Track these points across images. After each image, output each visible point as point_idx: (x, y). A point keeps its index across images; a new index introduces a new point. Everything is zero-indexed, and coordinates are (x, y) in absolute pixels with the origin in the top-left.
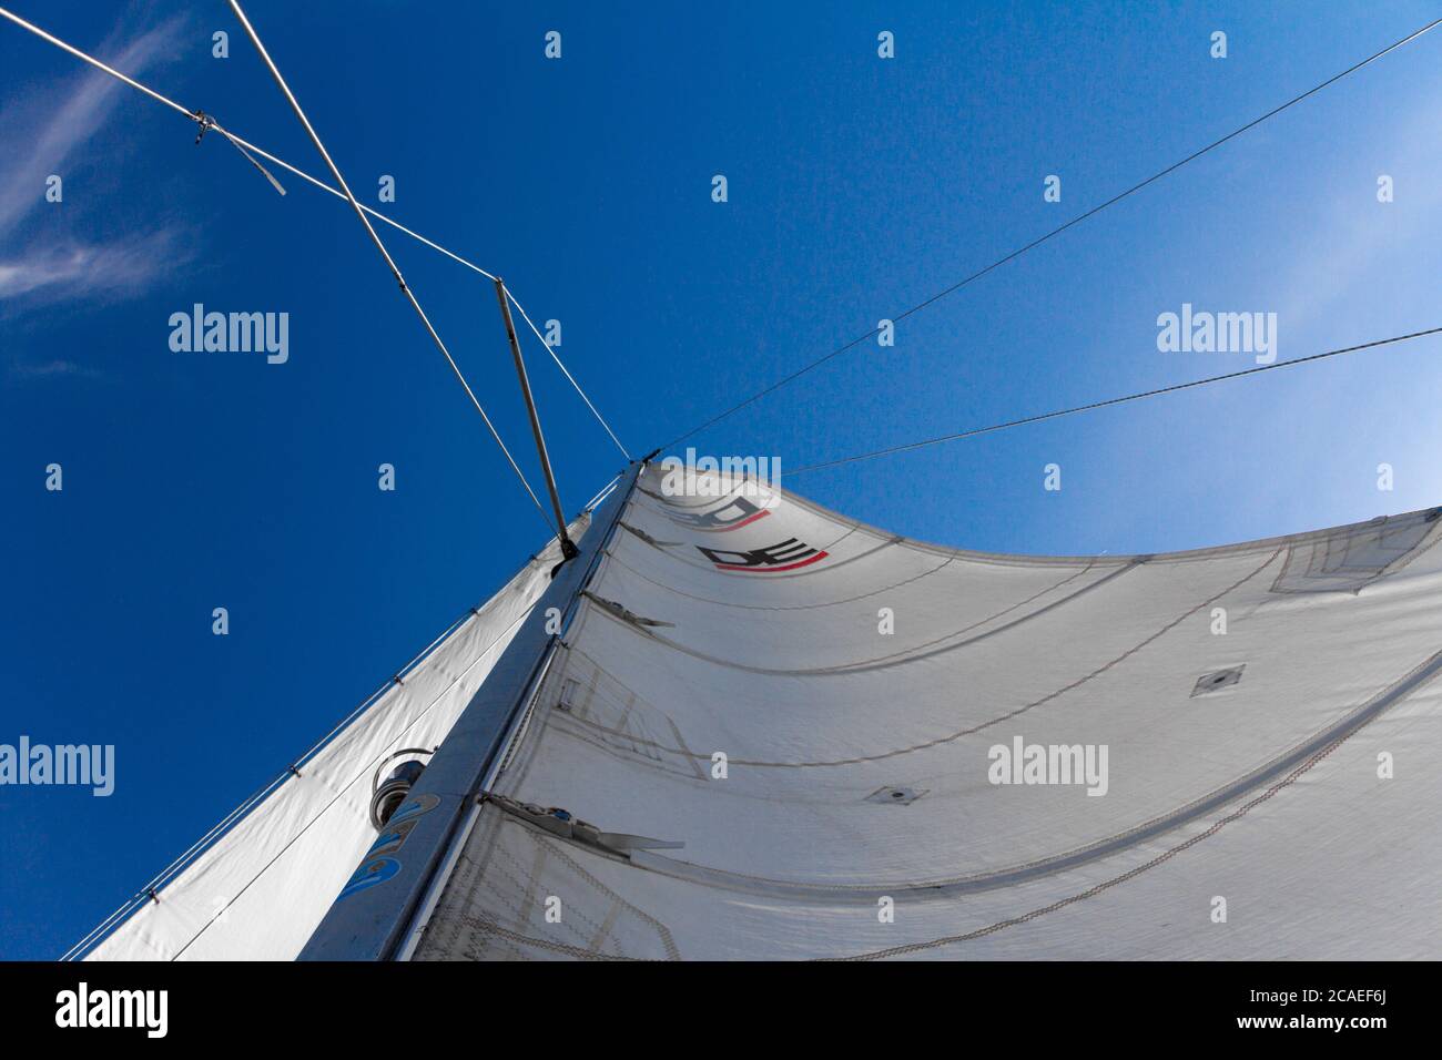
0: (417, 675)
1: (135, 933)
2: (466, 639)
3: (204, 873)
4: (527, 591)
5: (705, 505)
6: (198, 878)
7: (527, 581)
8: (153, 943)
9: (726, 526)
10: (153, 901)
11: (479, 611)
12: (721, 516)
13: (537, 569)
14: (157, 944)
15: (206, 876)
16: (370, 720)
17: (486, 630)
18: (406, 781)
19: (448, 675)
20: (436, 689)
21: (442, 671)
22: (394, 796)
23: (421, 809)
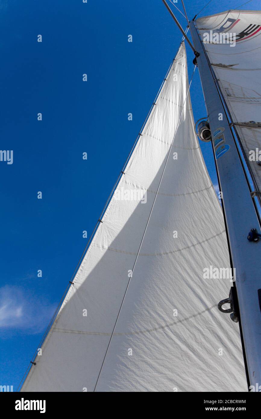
0: (158, 101)
1: (123, 182)
2: (166, 88)
3: (131, 164)
4: (176, 70)
5: (218, 25)
6: (130, 166)
7: (175, 67)
8: (127, 182)
9: (228, 29)
11: (166, 79)
12: (225, 26)
14: (128, 183)
15: (132, 165)
16: (152, 116)
17: (170, 84)
18: (205, 126)
19: (165, 99)
20: (164, 104)
21: (163, 98)
22: (204, 131)
23: (221, 131)
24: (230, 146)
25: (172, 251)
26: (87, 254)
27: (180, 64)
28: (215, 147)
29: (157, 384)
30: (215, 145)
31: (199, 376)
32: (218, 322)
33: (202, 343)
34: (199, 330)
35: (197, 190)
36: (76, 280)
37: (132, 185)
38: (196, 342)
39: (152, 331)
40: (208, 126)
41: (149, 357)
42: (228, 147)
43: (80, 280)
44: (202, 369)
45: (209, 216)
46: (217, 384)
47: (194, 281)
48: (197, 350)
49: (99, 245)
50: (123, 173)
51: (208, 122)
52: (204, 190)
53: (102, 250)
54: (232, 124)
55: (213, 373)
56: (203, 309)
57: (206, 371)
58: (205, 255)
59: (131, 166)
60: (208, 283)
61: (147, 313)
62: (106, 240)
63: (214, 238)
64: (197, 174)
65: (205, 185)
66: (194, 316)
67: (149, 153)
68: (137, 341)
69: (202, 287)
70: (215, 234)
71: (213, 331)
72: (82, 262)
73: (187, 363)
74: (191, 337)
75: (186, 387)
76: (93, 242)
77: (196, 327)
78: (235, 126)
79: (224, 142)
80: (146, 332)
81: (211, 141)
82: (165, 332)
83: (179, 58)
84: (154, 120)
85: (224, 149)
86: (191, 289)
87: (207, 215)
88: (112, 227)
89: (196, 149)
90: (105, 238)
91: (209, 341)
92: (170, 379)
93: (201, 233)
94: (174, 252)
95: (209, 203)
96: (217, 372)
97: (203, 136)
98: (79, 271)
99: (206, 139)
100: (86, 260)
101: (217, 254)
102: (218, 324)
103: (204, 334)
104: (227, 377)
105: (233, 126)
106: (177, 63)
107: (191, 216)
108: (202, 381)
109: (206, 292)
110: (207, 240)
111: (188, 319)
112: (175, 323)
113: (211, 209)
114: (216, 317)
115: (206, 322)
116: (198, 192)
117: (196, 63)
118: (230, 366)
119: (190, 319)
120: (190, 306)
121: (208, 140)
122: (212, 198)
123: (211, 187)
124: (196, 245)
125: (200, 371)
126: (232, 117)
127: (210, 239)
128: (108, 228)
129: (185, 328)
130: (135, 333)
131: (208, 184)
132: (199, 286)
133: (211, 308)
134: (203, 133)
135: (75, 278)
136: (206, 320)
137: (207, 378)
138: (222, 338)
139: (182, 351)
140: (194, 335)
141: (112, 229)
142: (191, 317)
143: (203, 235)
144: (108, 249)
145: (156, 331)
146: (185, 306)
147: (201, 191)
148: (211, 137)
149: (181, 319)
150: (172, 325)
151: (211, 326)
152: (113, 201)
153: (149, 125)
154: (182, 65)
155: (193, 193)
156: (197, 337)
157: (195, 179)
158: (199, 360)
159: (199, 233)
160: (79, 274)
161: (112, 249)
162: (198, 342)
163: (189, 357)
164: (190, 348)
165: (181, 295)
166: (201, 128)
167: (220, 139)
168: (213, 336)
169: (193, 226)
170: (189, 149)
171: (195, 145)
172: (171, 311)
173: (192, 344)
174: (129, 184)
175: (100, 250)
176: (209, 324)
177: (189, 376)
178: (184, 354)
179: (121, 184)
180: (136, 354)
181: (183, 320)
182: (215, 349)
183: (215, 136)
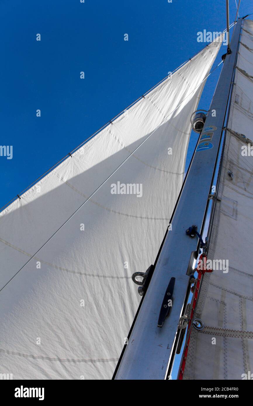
0: (174, 75)
1: (108, 130)
2: (187, 67)
3: (122, 119)
4: (204, 56)
7: (205, 52)
10: (111, 124)
11: (192, 59)
13: (208, 49)
16: (162, 86)
17: (192, 65)
18: (202, 118)
19: (182, 76)
20: (178, 80)
21: (180, 75)
22: (199, 122)
23: (213, 130)
24: (213, 147)
25: (121, 213)
26: (45, 178)
27: (211, 52)
28: (201, 140)
29: (54, 318)
30: (201, 139)
31: (92, 327)
32: (130, 292)
33: (107, 303)
34: (110, 290)
35: (169, 171)
36: (24, 196)
37: (115, 137)
38: (104, 299)
39: (70, 272)
40: (204, 120)
41: (58, 293)
42: (211, 146)
43: (28, 198)
44: (97, 323)
45: (168, 199)
46: (103, 340)
47: (127, 248)
48: (100, 306)
49: (60, 176)
50: (111, 122)
51: (207, 116)
52: (175, 173)
53: (60, 182)
54: (225, 129)
55: (104, 330)
56: (123, 275)
57: (100, 326)
58: (148, 231)
59: (121, 120)
60: (138, 256)
61: (74, 255)
62: (67, 175)
63: (162, 220)
64: (175, 156)
65: (178, 169)
66: (113, 277)
67: (143, 117)
68: (53, 274)
69: (131, 257)
70: (164, 218)
71: (122, 296)
72: (37, 183)
73: (87, 313)
74: (101, 293)
75: (77, 331)
76: (55, 170)
77: (109, 287)
78: (227, 131)
79: (210, 140)
80: (64, 270)
81: (200, 134)
82: (81, 278)
83: (213, 47)
84: (162, 90)
85: (207, 146)
86: (121, 254)
87: (166, 198)
88: (79, 165)
89: (186, 134)
90: (67, 172)
91: (115, 304)
92: (66, 319)
93: (153, 210)
94: (122, 214)
95: (173, 187)
96: (109, 331)
97: (196, 126)
98: (30, 190)
99: (197, 130)
100: (41, 183)
101: (157, 235)
102: (129, 294)
103: (113, 296)
104: (115, 339)
105: (226, 130)
106: (209, 50)
107: (153, 190)
108: (93, 332)
109: (132, 263)
110: (155, 219)
111: (106, 277)
112: (93, 275)
113: (172, 194)
114: (130, 287)
115: (120, 287)
116: (169, 173)
117: (225, 59)
118: (122, 331)
119: (108, 279)
120: (113, 267)
121: (198, 131)
122: (178, 185)
123: (181, 174)
124: (144, 218)
125: (95, 324)
126: (228, 123)
127: (158, 219)
128: (75, 164)
129: (99, 284)
130: (55, 267)
131: (180, 170)
132: (129, 254)
133: (130, 277)
134: (197, 123)
135: (24, 194)
136: (120, 285)
137: (98, 332)
138: (126, 305)
139: (88, 301)
140: (104, 293)
141: (78, 167)
142: (109, 277)
143: (154, 213)
144: (65, 183)
145: (74, 274)
146: (108, 265)
147: (172, 174)
148: (202, 130)
149: (100, 275)
150: (90, 275)
151: (122, 292)
152: (90, 143)
153: (155, 92)
154: (212, 54)
155: (164, 171)
156: (107, 296)
157: (171, 160)
158: (98, 315)
159: (151, 209)
160: (29, 192)
161: (70, 185)
162: (105, 300)
163: (91, 309)
164: (96, 302)
165: (110, 254)
166: (197, 118)
167: (208, 136)
168: (120, 302)
169: (149, 200)
170: (180, 131)
171: (187, 130)
172: (95, 263)
173: (99, 300)
174: (112, 135)
175: (58, 180)
176: (122, 290)
177: (84, 324)
178: (89, 304)
179: (105, 132)
180: (47, 285)
181: (101, 276)
182: (116, 313)
183: (206, 131)
